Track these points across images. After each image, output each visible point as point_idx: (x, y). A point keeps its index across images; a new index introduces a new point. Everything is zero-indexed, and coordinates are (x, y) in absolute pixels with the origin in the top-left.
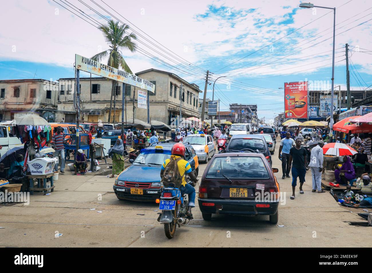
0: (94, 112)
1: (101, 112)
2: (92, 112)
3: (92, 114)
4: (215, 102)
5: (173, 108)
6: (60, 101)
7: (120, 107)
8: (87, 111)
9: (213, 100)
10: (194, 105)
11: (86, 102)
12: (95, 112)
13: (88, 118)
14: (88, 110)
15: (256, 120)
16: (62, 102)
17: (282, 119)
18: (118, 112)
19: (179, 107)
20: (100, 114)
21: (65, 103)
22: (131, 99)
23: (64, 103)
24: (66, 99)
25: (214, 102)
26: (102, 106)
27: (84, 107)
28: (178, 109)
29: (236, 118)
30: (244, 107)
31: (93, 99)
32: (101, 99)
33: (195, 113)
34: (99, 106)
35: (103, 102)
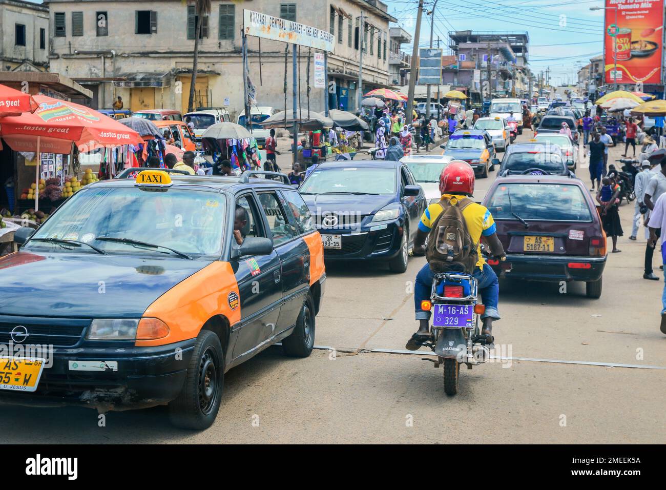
0: (146, 80)
1: (164, 81)
2: (142, 79)
3: (143, 84)
4: (435, 52)
5: (336, 67)
6: (56, 52)
7: (208, 67)
8: (130, 78)
9: (431, 47)
10: (379, 56)
11: (122, 56)
12: (149, 79)
13: (131, 94)
14: (130, 74)
15: (527, 80)
16: (60, 56)
17: (599, 74)
18: (204, 80)
19: (349, 63)
20: (163, 84)
21: (68, 57)
22: (235, 48)
23: (65, 57)
24: (70, 47)
25: (433, 53)
26: (164, 64)
27: (119, 69)
28: (347, 69)
29: (475, 81)
30: (493, 45)
31: (142, 47)
32: (162, 48)
33: (380, 76)
34: (155, 64)
35: (166, 55)
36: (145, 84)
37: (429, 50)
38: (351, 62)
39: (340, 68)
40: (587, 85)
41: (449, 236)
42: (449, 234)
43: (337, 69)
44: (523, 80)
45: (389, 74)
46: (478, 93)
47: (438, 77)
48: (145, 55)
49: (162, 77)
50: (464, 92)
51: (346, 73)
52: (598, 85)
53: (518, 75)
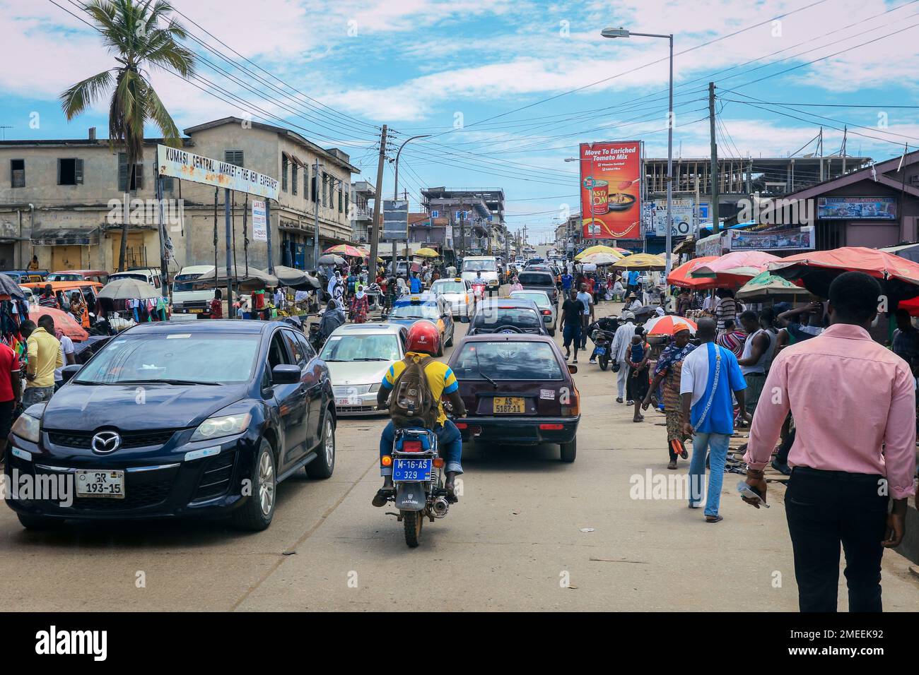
0: (71, 237)
1: (91, 238)
2: (65, 236)
3: (66, 242)
4: (400, 204)
5: (290, 221)
8: (51, 235)
9: (396, 199)
10: (340, 210)
11: (41, 210)
12: (74, 236)
13: (52, 254)
14: (51, 231)
15: (503, 238)
17: (577, 232)
19: (305, 217)
20: (90, 242)
25: (398, 205)
26: (92, 219)
27: (39, 225)
28: (303, 224)
29: (447, 238)
30: (467, 201)
31: (65, 200)
32: (89, 201)
33: (342, 231)
34: (81, 219)
35: (94, 209)
36: (69, 241)
37: (393, 202)
38: (308, 216)
39: (295, 222)
40: (564, 243)
41: (410, 392)
42: (410, 390)
43: (292, 223)
44: (499, 239)
45: (352, 230)
46: (452, 251)
47: (405, 232)
48: (69, 208)
49: (88, 233)
50: (436, 249)
51: (302, 227)
52: (575, 243)
53: (494, 233)
